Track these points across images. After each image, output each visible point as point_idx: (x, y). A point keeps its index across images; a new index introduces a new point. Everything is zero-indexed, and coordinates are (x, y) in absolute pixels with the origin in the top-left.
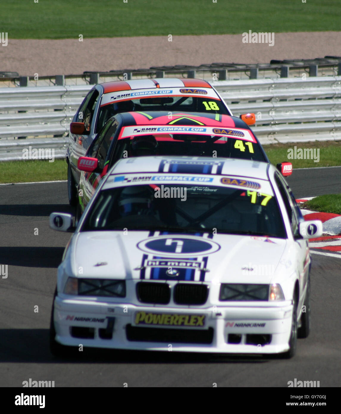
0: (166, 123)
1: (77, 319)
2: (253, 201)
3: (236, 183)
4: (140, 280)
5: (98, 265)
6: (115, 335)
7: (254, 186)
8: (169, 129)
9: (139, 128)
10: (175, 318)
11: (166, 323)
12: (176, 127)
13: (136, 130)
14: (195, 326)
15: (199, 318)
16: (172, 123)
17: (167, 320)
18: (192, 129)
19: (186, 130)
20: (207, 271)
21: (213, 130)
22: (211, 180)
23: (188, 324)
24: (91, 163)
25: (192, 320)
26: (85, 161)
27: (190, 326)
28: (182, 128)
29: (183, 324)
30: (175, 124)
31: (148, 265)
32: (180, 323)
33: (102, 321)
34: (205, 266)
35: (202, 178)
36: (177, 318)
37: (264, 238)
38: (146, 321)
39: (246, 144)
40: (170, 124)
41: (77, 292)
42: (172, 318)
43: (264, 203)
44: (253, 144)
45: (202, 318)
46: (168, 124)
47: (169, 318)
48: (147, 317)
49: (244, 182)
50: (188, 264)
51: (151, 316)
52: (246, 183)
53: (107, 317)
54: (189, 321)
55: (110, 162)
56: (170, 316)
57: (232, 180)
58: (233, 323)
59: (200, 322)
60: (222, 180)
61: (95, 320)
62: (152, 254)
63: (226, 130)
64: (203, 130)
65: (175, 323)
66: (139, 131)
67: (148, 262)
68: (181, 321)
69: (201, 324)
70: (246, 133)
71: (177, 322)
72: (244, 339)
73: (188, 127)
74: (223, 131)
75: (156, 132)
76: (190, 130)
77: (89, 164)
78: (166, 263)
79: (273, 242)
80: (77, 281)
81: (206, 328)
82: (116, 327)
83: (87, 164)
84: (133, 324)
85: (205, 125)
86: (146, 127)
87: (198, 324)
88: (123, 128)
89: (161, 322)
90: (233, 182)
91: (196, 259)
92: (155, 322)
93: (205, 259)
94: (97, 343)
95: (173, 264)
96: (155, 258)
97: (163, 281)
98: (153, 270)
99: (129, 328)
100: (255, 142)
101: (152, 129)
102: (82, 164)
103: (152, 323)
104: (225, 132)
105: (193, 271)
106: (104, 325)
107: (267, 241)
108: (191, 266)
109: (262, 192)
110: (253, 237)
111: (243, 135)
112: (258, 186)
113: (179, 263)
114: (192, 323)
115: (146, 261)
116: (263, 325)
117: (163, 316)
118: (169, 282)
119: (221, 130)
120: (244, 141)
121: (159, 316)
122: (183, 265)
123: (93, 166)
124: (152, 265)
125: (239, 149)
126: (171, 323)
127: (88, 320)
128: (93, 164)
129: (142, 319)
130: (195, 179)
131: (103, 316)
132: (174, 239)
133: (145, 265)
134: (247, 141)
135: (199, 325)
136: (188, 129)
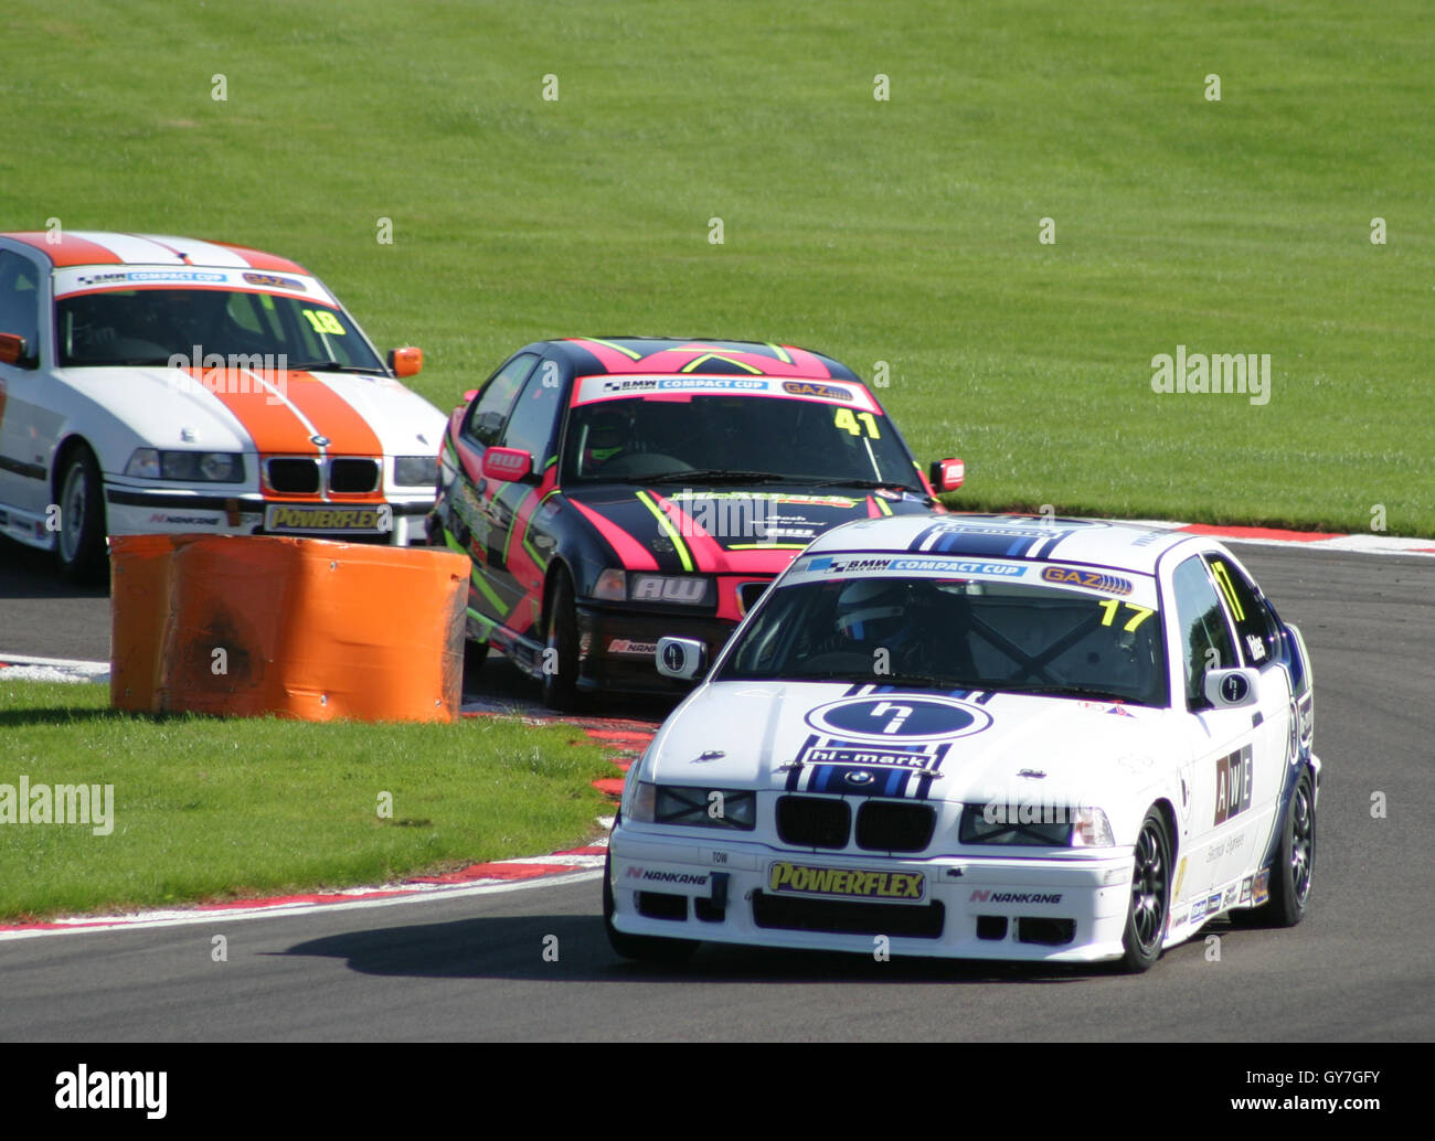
0: (675, 369)
1: (649, 875)
2: (1107, 620)
3: (1078, 579)
4: (786, 793)
5: (705, 758)
6: (729, 913)
7: (1117, 587)
8: (685, 383)
9: (617, 380)
10: (856, 878)
11: (836, 888)
12: (701, 378)
13: (608, 385)
14: (902, 897)
15: (909, 879)
16: (688, 369)
17: (838, 882)
18: (737, 384)
19: (723, 385)
20: (938, 777)
21: (785, 386)
22: (1022, 571)
23: (886, 893)
24: (515, 462)
25: (895, 885)
26: (500, 456)
27: (890, 897)
28: (714, 381)
29: (874, 892)
30: (698, 371)
31: (810, 759)
32: (867, 890)
33: (701, 881)
34: (936, 767)
35: (1001, 566)
36: (861, 877)
37: (1109, 706)
38: (794, 884)
39: (861, 416)
40: (685, 370)
41: (652, 816)
42: (851, 877)
43: (1131, 626)
44: (875, 416)
45: (918, 878)
46: (679, 372)
47: (844, 878)
48: (797, 874)
49: (1096, 578)
50: (900, 760)
51: (805, 872)
52: (1099, 581)
53: (712, 873)
54: (887, 888)
55: (558, 459)
56: (845, 874)
57: (1068, 572)
58: (988, 893)
59: (912, 889)
60: (1044, 574)
61: (685, 879)
62: (829, 733)
63: (812, 386)
64: (760, 385)
65: (858, 891)
66: (616, 388)
67: (813, 752)
68: (869, 885)
69: (915, 894)
70: (855, 390)
71: (862, 887)
72: (1012, 928)
73: (727, 379)
74: (806, 387)
75: (656, 390)
76: (732, 385)
77: (511, 465)
78: (852, 755)
79: (1129, 715)
80: (653, 790)
81: (926, 902)
82: (731, 895)
83: (504, 463)
84: (767, 891)
85: (764, 375)
86: (631, 378)
87: (906, 894)
88: (577, 380)
89: (826, 888)
90: (1069, 577)
91: (921, 749)
92: (813, 887)
93: (942, 751)
94: (692, 929)
95: (866, 758)
96: (832, 743)
97: (838, 797)
98: (817, 769)
99: (757, 897)
100: (880, 414)
101: (647, 383)
102: (493, 464)
103: (806, 889)
104: (811, 390)
105: (907, 775)
106: (705, 891)
107: (1114, 711)
108: (905, 763)
109: (1131, 601)
110: (1083, 703)
111: (848, 395)
112: (1128, 587)
113: (880, 755)
114: (893, 891)
115: (810, 750)
116: (1056, 899)
117: (830, 873)
118: (850, 799)
119: (801, 385)
120: (856, 411)
121: (822, 873)
122: (887, 762)
123: (520, 468)
124: (819, 759)
125: (846, 430)
126: (849, 890)
127: (671, 877)
128: (519, 464)
129: (785, 880)
130: (985, 569)
131: (704, 871)
132: (895, 703)
133: (804, 760)
134: (861, 411)
135: (910, 897)
136: (727, 384)
